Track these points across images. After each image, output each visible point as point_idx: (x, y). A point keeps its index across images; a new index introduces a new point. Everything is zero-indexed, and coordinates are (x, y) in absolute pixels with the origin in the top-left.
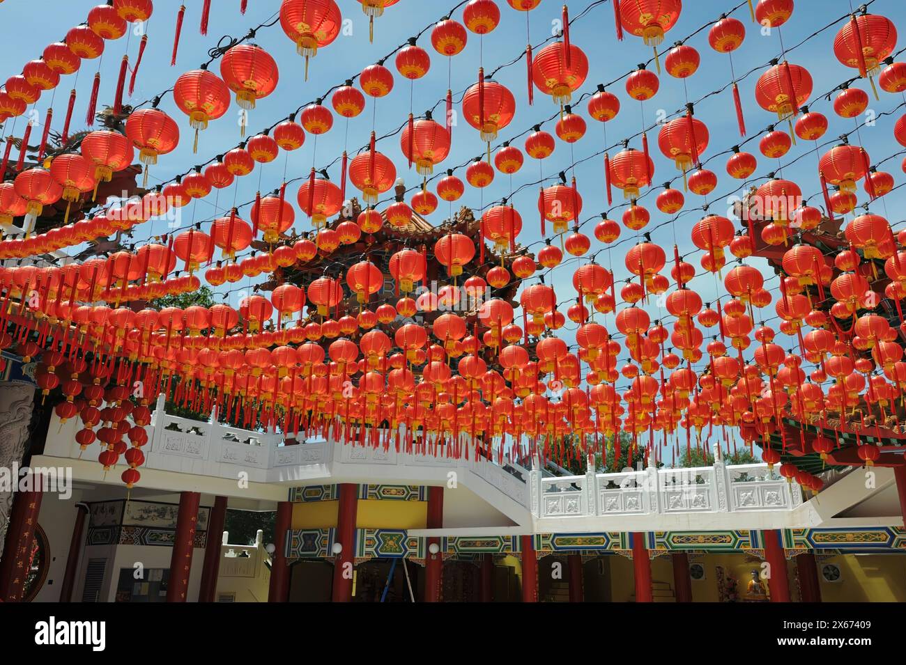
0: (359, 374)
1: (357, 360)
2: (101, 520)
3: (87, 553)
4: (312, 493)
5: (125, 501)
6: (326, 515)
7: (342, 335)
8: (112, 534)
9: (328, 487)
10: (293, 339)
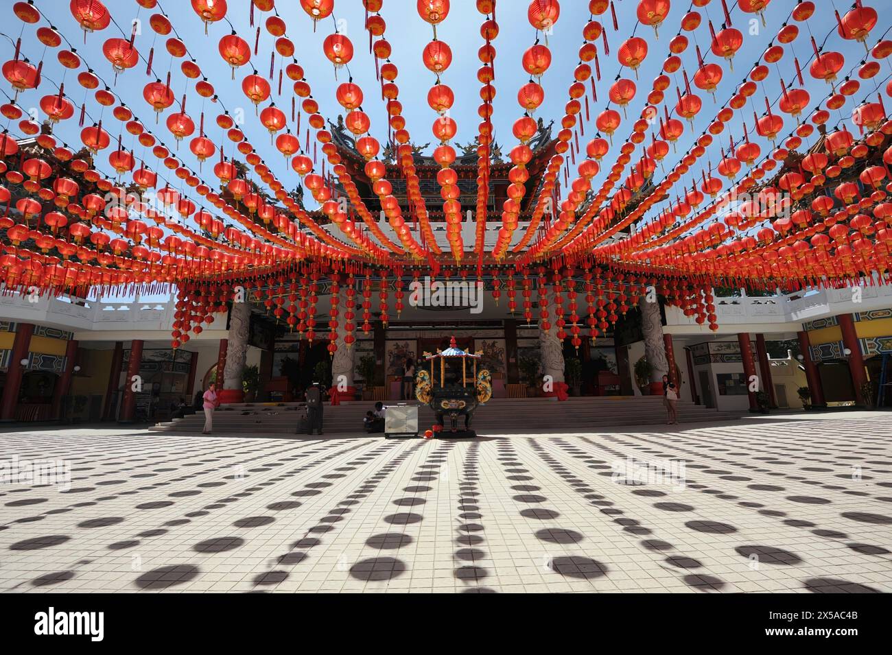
0: (833, 249)
1: (830, 242)
2: (697, 353)
3: (696, 369)
4: (819, 324)
5: (707, 343)
6: (835, 334)
7: (817, 233)
8: (706, 358)
9: (829, 319)
10: (789, 243)
